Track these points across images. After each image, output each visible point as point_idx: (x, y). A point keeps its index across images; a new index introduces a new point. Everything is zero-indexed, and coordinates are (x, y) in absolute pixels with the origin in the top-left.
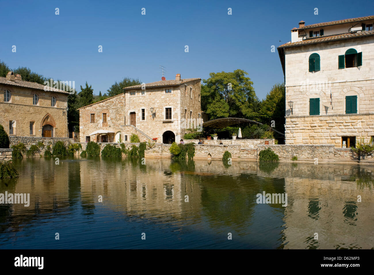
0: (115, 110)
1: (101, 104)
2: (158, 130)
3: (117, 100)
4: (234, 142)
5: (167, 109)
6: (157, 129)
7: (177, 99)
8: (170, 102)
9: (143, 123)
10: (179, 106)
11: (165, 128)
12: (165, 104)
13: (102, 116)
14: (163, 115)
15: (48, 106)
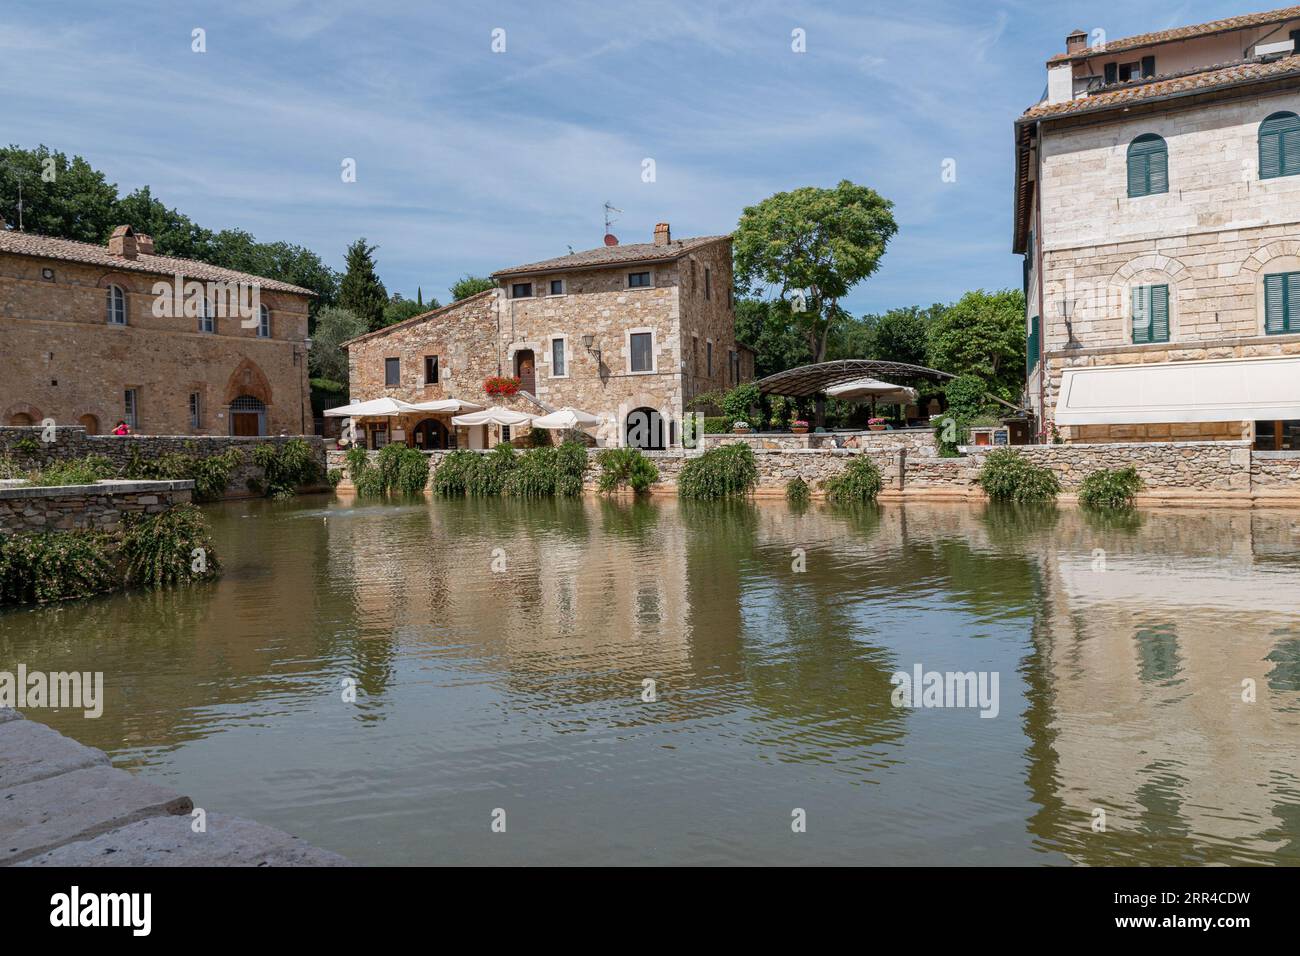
0: (465, 345)
1: (420, 325)
2: (609, 406)
3: (471, 313)
5: (636, 337)
6: (607, 401)
7: (668, 303)
8: (646, 315)
9: (557, 385)
10: (677, 325)
11: (631, 399)
12: (629, 321)
13: (422, 365)
14: (624, 358)
15: (245, 336)
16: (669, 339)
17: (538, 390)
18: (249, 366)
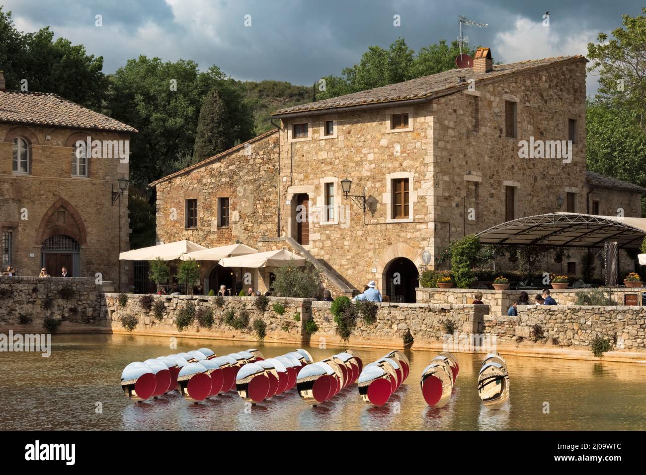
0: (251, 187)
1: (216, 165)
2: (371, 254)
3: (258, 154)
5: (396, 182)
6: (369, 250)
7: (424, 147)
8: (405, 159)
9: (328, 232)
10: (431, 169)
11: (390, 248)
12: (390, 165)
13: (216, 207)
14: (385, 204)
15: (60, 176)
16: (424, 185)
18: (62, 207)
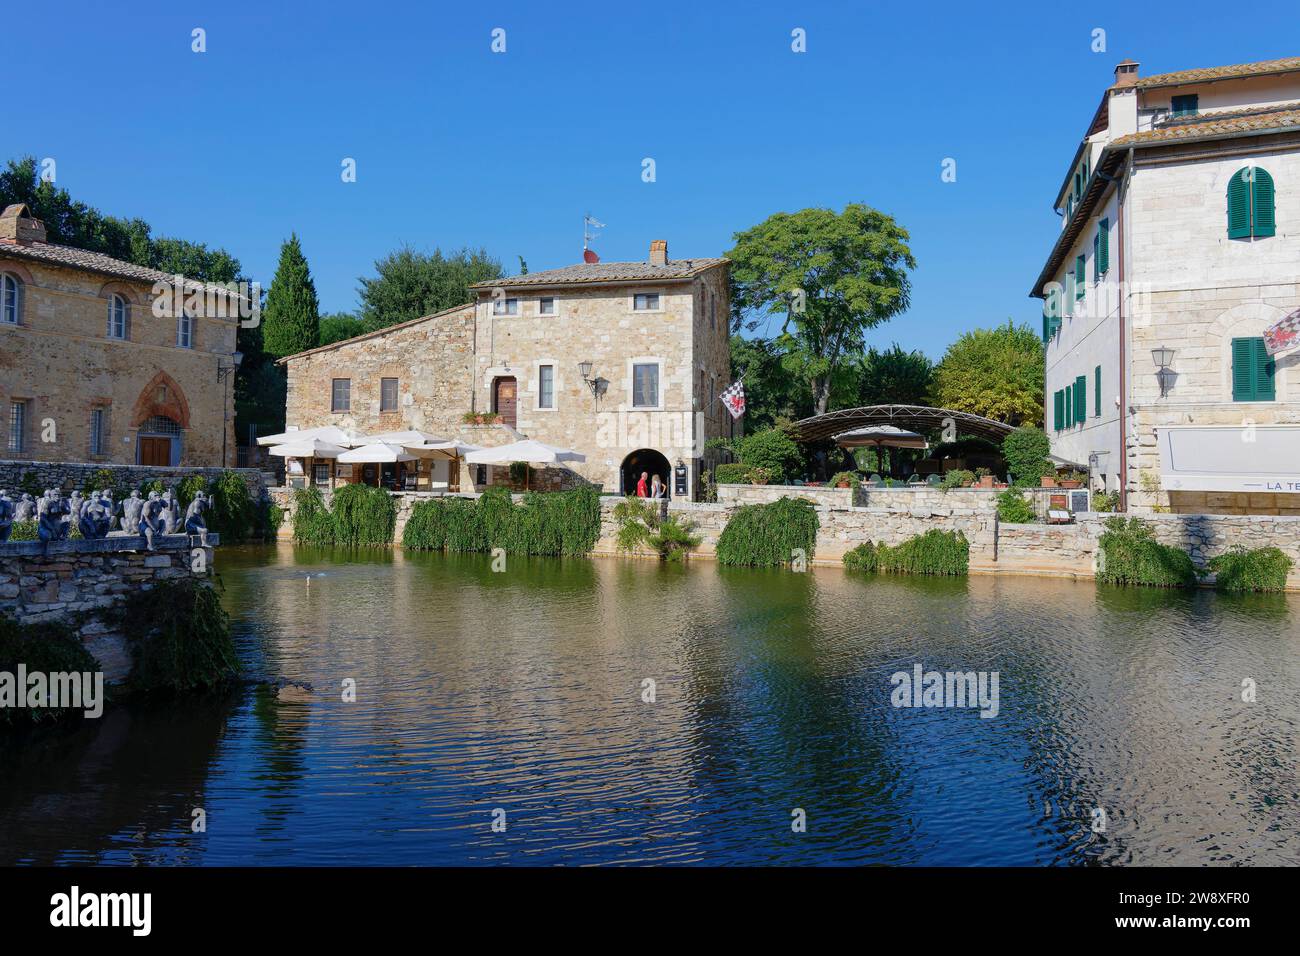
0: (431, 367)
1: (378, 341)
3: (441, 331)
4: (924, 499)
5: (639, 368)
7: (680, 331)
8: (653, 343)
9: (543, 419)
10: (689, 355)
12: (632, 349)
13: (377, 389)
14: (625, 391)
15: (162, 345)
16: (679, 372)
17: (520, 423)
18: (164, 381)
